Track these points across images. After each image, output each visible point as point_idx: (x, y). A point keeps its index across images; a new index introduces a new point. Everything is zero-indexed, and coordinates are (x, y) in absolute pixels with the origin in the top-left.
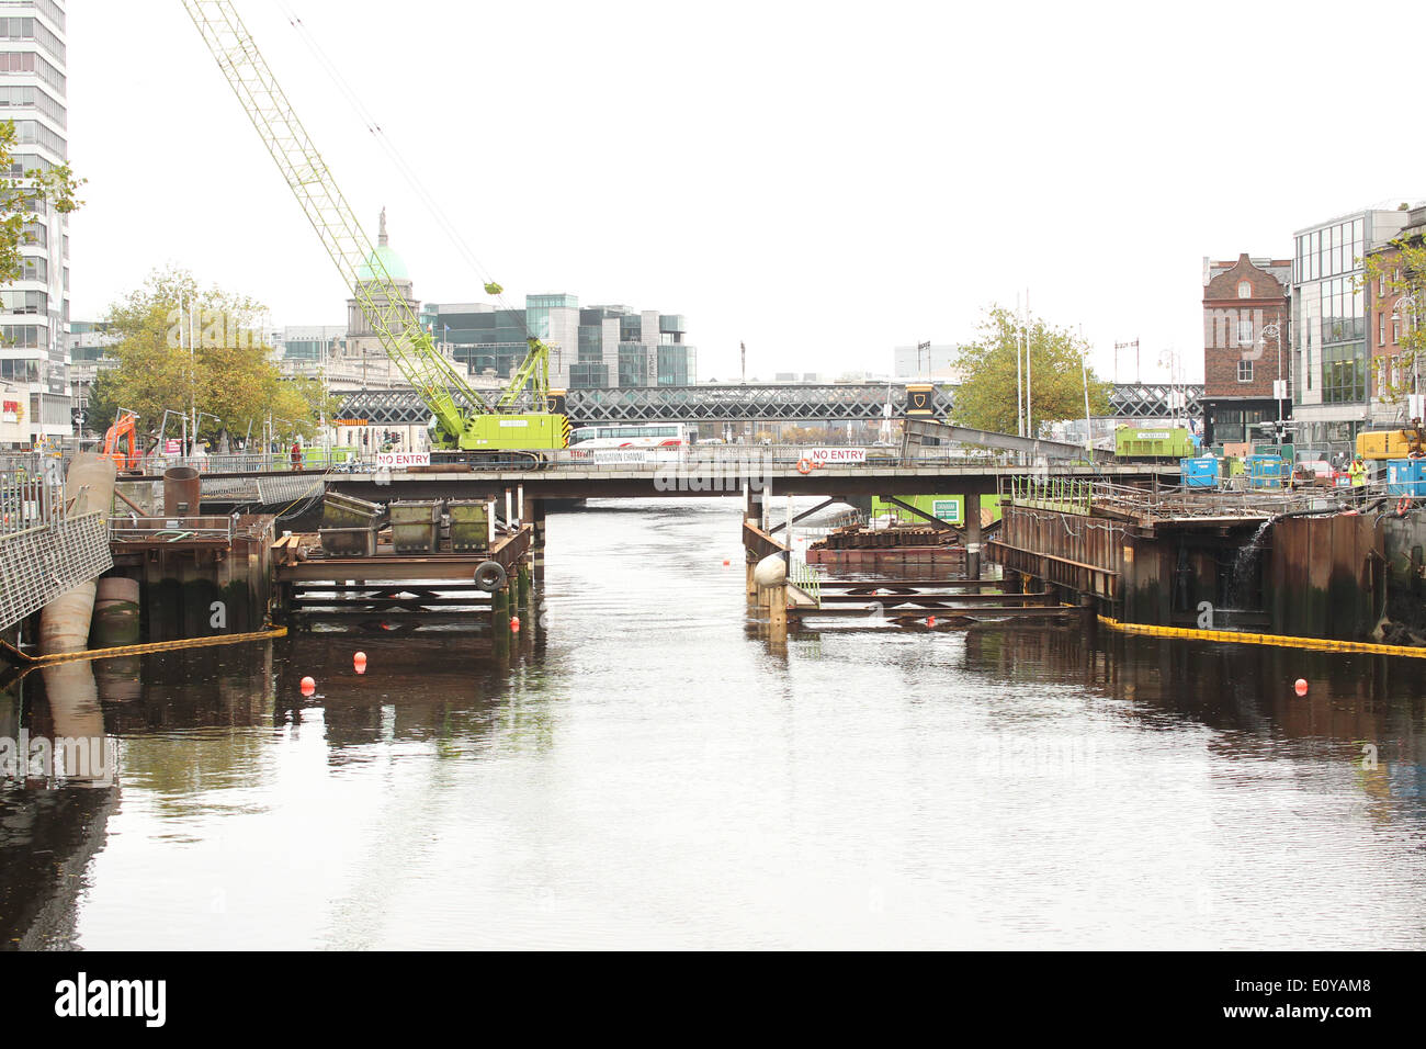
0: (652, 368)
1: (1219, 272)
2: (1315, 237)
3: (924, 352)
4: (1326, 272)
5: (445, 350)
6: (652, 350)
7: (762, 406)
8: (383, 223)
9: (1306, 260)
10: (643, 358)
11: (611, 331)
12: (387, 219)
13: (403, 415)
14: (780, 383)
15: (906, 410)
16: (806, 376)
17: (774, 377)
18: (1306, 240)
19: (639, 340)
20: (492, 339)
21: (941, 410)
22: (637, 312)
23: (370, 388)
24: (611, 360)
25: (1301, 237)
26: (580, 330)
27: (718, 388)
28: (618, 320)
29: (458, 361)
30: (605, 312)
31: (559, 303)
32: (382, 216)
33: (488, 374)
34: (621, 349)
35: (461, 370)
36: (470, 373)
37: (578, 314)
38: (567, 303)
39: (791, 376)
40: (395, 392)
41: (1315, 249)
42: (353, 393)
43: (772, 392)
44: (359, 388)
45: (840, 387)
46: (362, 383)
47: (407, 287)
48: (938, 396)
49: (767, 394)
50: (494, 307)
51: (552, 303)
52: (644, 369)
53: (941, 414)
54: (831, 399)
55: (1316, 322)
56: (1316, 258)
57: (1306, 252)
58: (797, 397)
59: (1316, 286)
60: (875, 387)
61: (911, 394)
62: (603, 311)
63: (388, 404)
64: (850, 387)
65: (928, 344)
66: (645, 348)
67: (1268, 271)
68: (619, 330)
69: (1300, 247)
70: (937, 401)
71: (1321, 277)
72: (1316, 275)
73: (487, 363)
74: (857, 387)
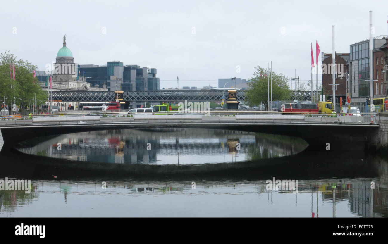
0: (146, 85)
1: (326, 57)
2: (357, 47)
3: (234, 81)
4: (360, 57)
5: (84, 79)
6: (146, 79)
7: (178, 97)
8: (65, 39)
9: (354, 54)
10: (143, 82)
11: (133, 73)
12: (66, 38)
13: (73, 99)
14: (184, 90)
15: (228, 98)
16: (192, 88)
17: (182, 88)
18: (354, 48)
19: (142, 76)
20: (96, 76)
21: (239, 98)
22: (141, 67)
23: (63, 91)
24: (133, 82)
25: (352, 47)
26: (124, 73)
27: (165, 91)
28: (136, 70)
29: (87, 82)
30: (132, 68)
31: (117, 65)
32: (65, 38)
33: (96, 86)
34: (137, 79)
35: (88, 85)
36: (91, 86)
37: (123, 68)
38: (120, 64)
39: (188, 87)
40: (70, 92)
41: (357, 50)
42: (57, 92)
43: (182, 92)
44: (59, 91)
45: (202, 91)
46: (60, 89)
47: (72, 59)
48: (238, 94)
49: (180, 93)
50: (97, 65)
51: (115, 65)
52: (143, 85)
53: (239, 100)
54: (200, 95)
55: (357, 72)
56: (357, 53)
57: (354, 51)
58: (189, 94)
59: (357, 62)
60: (213, 91)
61: (230, 93)
62: (131, 67)
63: (68, 95)
64: (206, 91)
65: (235, 78)
66: (144, 79)
67: (341, 57)
68: (136, 73)
69: (352, 50)
70: (238, 96)
71: (358, 59)
72: (357, 58)
73: (96, 83)
74: (208, 91)
